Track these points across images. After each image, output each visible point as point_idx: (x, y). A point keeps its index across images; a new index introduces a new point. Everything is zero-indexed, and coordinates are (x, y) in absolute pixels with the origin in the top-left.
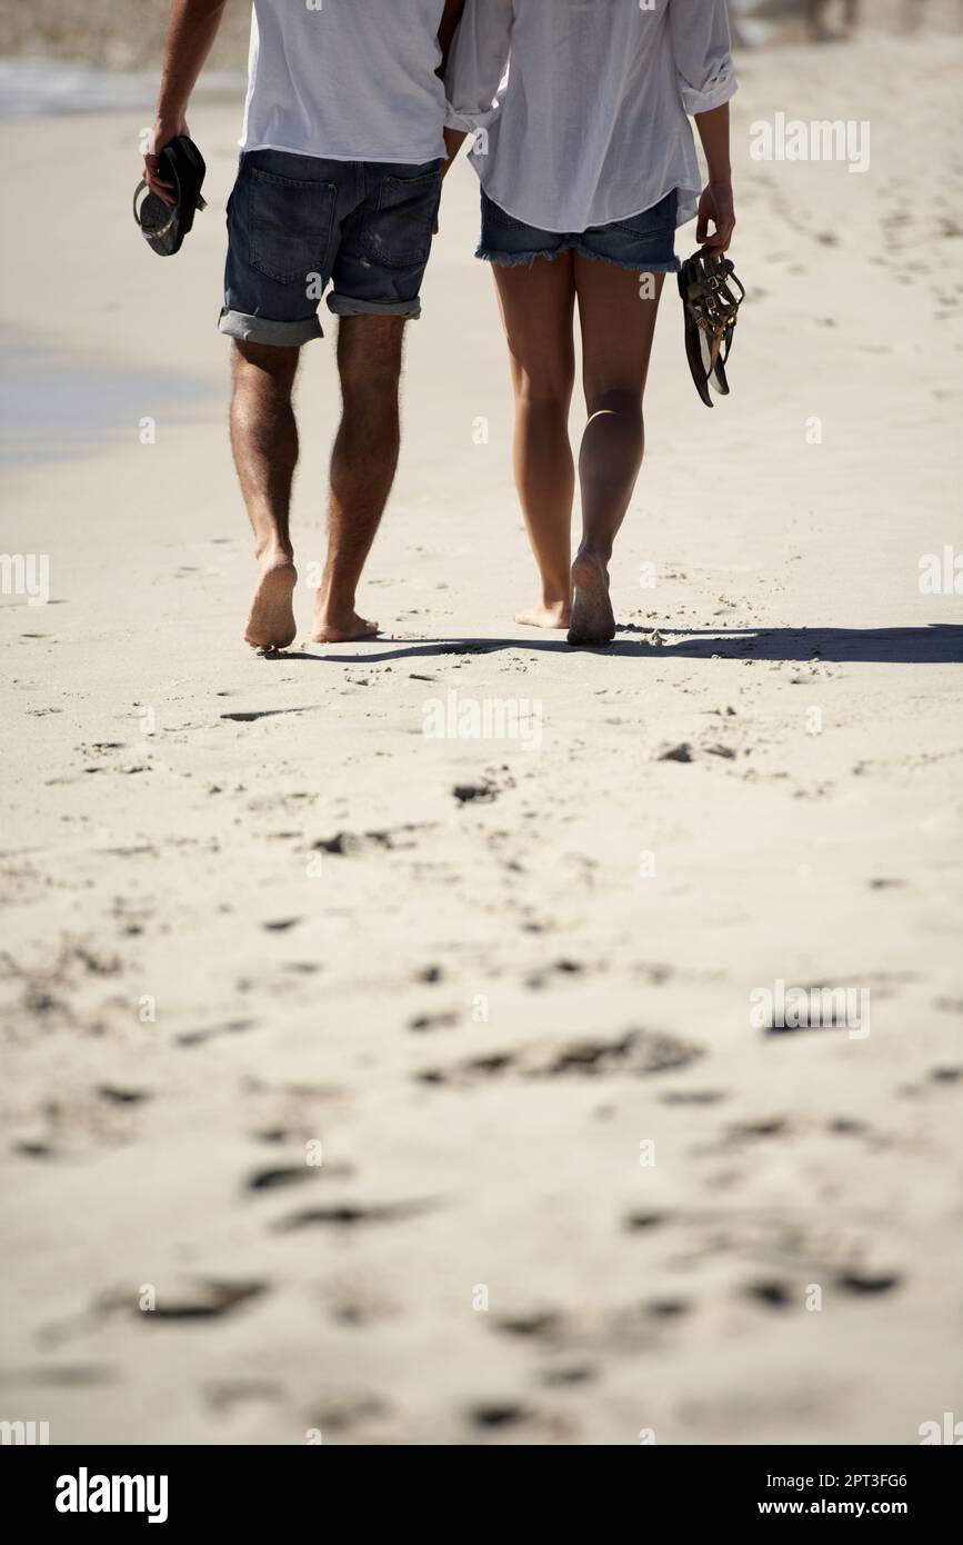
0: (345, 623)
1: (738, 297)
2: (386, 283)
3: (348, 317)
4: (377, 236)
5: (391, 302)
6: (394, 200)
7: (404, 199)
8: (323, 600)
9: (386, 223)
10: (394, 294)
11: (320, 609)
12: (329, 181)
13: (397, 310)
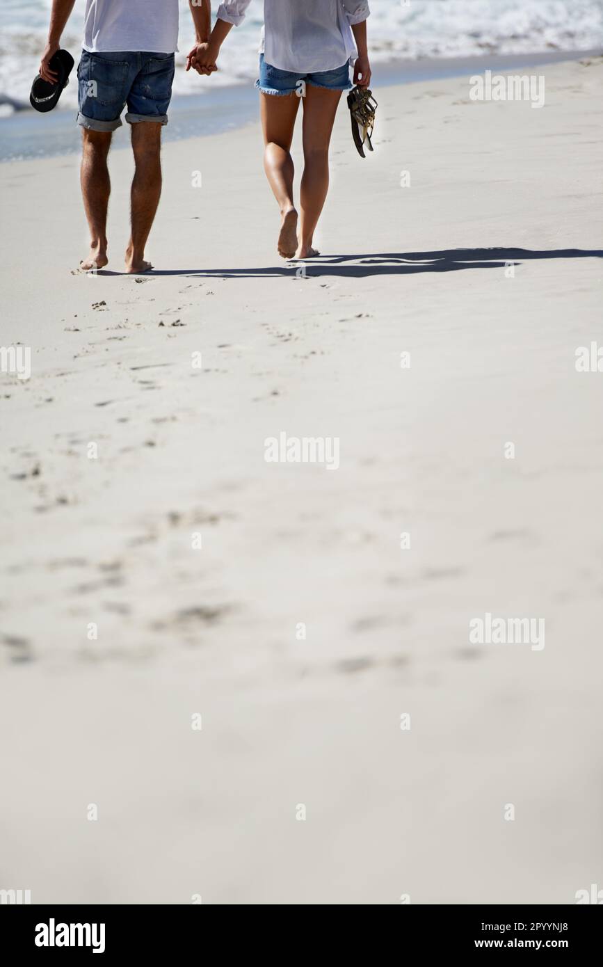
0: (140, 267)
1: (374, 105)
2: (153, 106)
3: (136, 123)
4: (148, 86)
5: (156, 115)
6: (154, 70)
7: (159, 69)
8: (130, 256)
9: (152, 79)
10: (157, 112)
11: (129, 259)
12: (124, 61)
13: (158, 119)
